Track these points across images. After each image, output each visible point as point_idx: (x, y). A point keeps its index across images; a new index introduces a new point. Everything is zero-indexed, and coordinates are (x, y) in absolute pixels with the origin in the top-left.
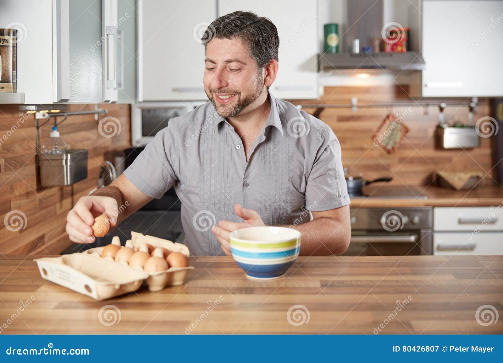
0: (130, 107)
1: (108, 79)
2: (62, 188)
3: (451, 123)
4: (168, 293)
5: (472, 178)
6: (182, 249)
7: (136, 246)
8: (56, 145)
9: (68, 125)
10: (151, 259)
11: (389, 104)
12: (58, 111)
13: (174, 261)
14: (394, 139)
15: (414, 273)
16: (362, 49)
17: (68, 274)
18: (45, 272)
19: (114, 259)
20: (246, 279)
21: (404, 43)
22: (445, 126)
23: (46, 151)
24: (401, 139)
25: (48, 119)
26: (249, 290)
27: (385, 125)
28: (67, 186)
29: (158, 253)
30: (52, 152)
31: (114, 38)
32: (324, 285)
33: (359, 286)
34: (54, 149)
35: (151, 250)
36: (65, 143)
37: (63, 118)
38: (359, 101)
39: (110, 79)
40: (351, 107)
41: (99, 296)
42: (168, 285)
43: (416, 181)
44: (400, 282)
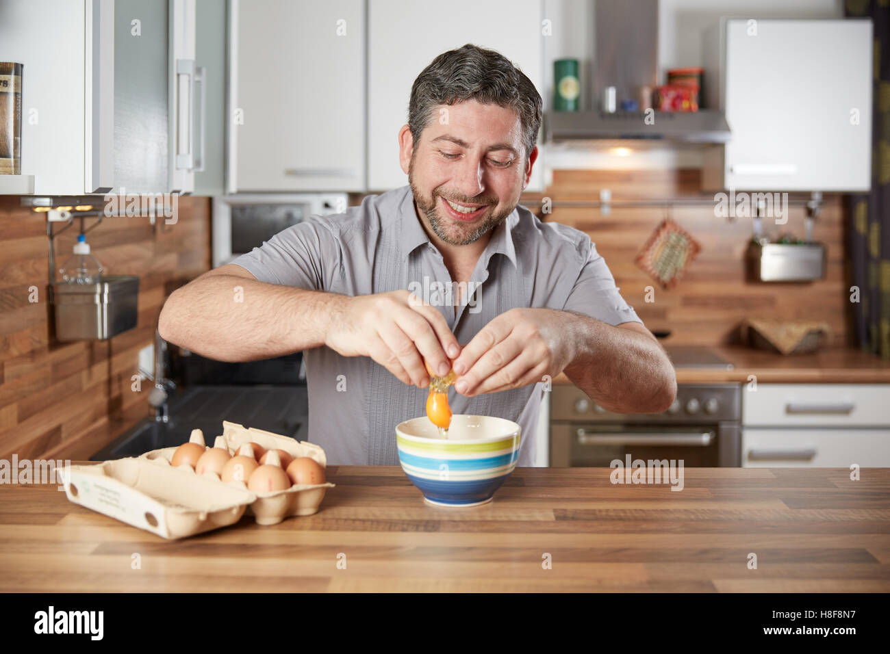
0: (210, 201)
1: (178, 153)
2: (91, 344)
3: (775, 236)
4: (291, 528)
5: (810, 333)
6: (313, 453)
7: (233, 446)
8: (82, 267)
9: (104, 233)
10: (260, 470)
11: (666, 201)
12: (87, 208)
13: (300, 472)
14: (674, 265)
15: (716, 499)
16: (621, 105)
17: (115, 493)
18: (74, 490)
19: (194, 468)
20: (424, 506)
21: (694, 95)
22: (763, 241)
23: (66, 278)
24: (687, 263)
25: (70, 221)
26: (431, 525)
27: (658, 239)
28: (103, 340)
29: (271, 459)
30: (76, 281)
31: (189, 81)
32: (562, 517)
33: (621, 519)
34: (79, 276)
35: (258, 454)
36: (100, 265)
37: (95, 220)
38: (614, 195)
39: (181, 152)
40: (599, 205)
41: (170, 533)
42: (289, 516)
43: (711, 337)
44: (693, 513)
